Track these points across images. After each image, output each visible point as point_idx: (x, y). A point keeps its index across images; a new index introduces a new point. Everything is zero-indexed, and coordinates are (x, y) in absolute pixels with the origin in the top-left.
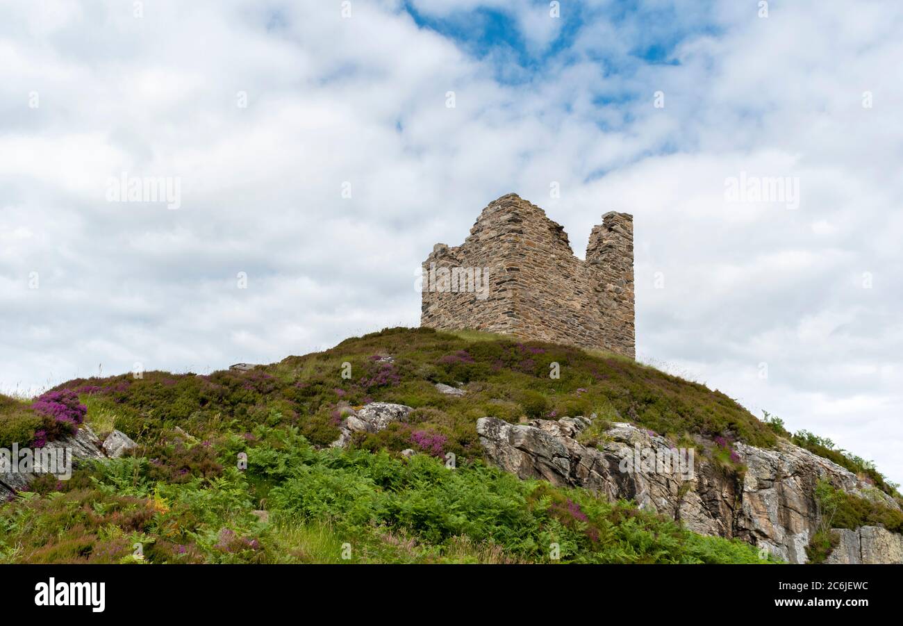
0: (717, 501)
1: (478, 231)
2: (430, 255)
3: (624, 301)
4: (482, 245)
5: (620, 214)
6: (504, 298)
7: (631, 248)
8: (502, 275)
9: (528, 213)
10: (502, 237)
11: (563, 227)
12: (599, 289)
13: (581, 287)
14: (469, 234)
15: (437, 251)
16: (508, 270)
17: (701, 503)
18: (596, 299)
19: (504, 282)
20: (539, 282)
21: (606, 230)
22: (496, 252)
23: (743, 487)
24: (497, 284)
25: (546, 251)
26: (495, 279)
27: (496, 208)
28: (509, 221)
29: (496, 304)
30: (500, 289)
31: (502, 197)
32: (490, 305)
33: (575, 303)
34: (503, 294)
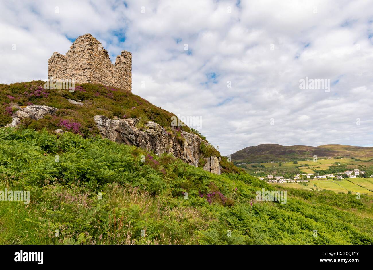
0: (177, 150)
1: (74, 48)
2: (52, 56)
3: (128, 83)
4: (76, 54)
5: (128, 52)
6: (86, 75)
7: (131, 65)
8: (85, 66)
9: (95, 43)
10: (85, 51)
11: (108, 52)
12: (120, 77)
13: (115, 75)
14: (70, 49)
15: (55, 55)
16: (88, 64)
17: (174, 152)
18: (120, 81)
19: (86, 69)
20: (100, 71)
21: (123, 57)
22: (82, 57)
23: (184, 146)
24: (83, 69)
25: (102, 60)
26: (82, 68)
27: (82, 39)
28: (88, 45)
29: (83, 77)
30: (84, 71)
31: (85, 35)
32: (79, 78)
33: (113, 81)
34: (85, 74)
